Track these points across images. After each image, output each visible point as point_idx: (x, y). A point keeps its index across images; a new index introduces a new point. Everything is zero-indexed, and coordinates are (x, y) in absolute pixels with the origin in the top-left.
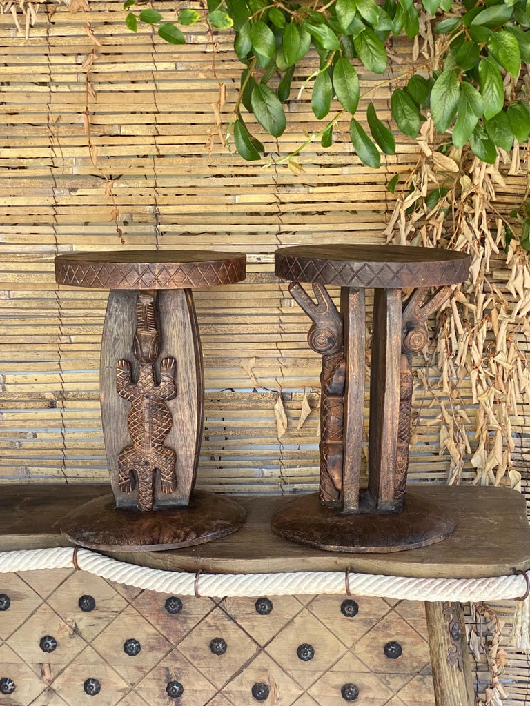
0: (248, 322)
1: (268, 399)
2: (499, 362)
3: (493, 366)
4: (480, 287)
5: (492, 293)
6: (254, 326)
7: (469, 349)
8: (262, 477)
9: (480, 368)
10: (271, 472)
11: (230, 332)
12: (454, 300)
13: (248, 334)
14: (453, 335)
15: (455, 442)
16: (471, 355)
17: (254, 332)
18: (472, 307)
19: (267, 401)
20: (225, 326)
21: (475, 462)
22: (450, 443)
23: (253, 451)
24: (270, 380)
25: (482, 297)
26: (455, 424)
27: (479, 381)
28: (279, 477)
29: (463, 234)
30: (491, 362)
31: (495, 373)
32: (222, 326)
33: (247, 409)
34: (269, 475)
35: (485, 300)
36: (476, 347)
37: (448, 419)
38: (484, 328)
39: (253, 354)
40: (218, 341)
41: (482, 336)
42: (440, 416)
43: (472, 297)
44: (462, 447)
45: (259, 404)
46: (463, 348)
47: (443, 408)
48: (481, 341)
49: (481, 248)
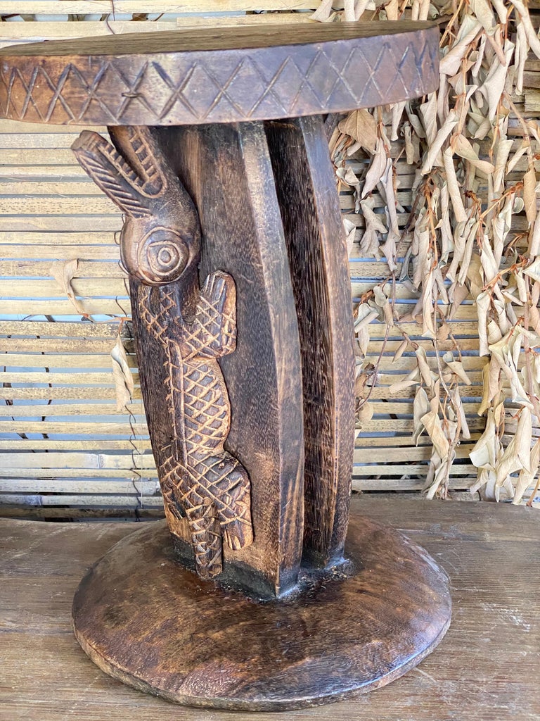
0: (61, 192)
1: (103, 334)
2: (535, 277)
3: (523, 285)
4: (502, 126)
5: (528, 138)
6: (73, 200)
7: (476, 251)
8: (100, 469)
9: (497, 289)
10: (117, 461)
11: (28, 212)
12: (450, 152)
13: (63, 215)
14: (445, 224)
15: (442, 418)
16: (480, 264)
17: (74, 212)
18: (485, 166)
19: (102, 340)
20: (19, 200)
21: (476, 456)
22: (432, 423)
23: (82, 424)
24: (106, 301)
25: (506, 146)
26: (442, 390)
27: (493, 312)
28: (131, 469)
29: (473, 14)
30: (519, 277)
31: (525, 299)
32: (14, 200)
33: (66, 352)
34: (112, 464)
35: (512, 153)
36: (489, 248)
37: (429, 377)
38: (509, 210)
39: (74, 253)
40: (8, 228)
41: (502, 226)
42: (414, 374)
43: (485, 147)
44: (453, 427)
45: (89, 345)
46: (463, 249)
47: (422, 359)
48: (501, 236)
49: (508, 43)
